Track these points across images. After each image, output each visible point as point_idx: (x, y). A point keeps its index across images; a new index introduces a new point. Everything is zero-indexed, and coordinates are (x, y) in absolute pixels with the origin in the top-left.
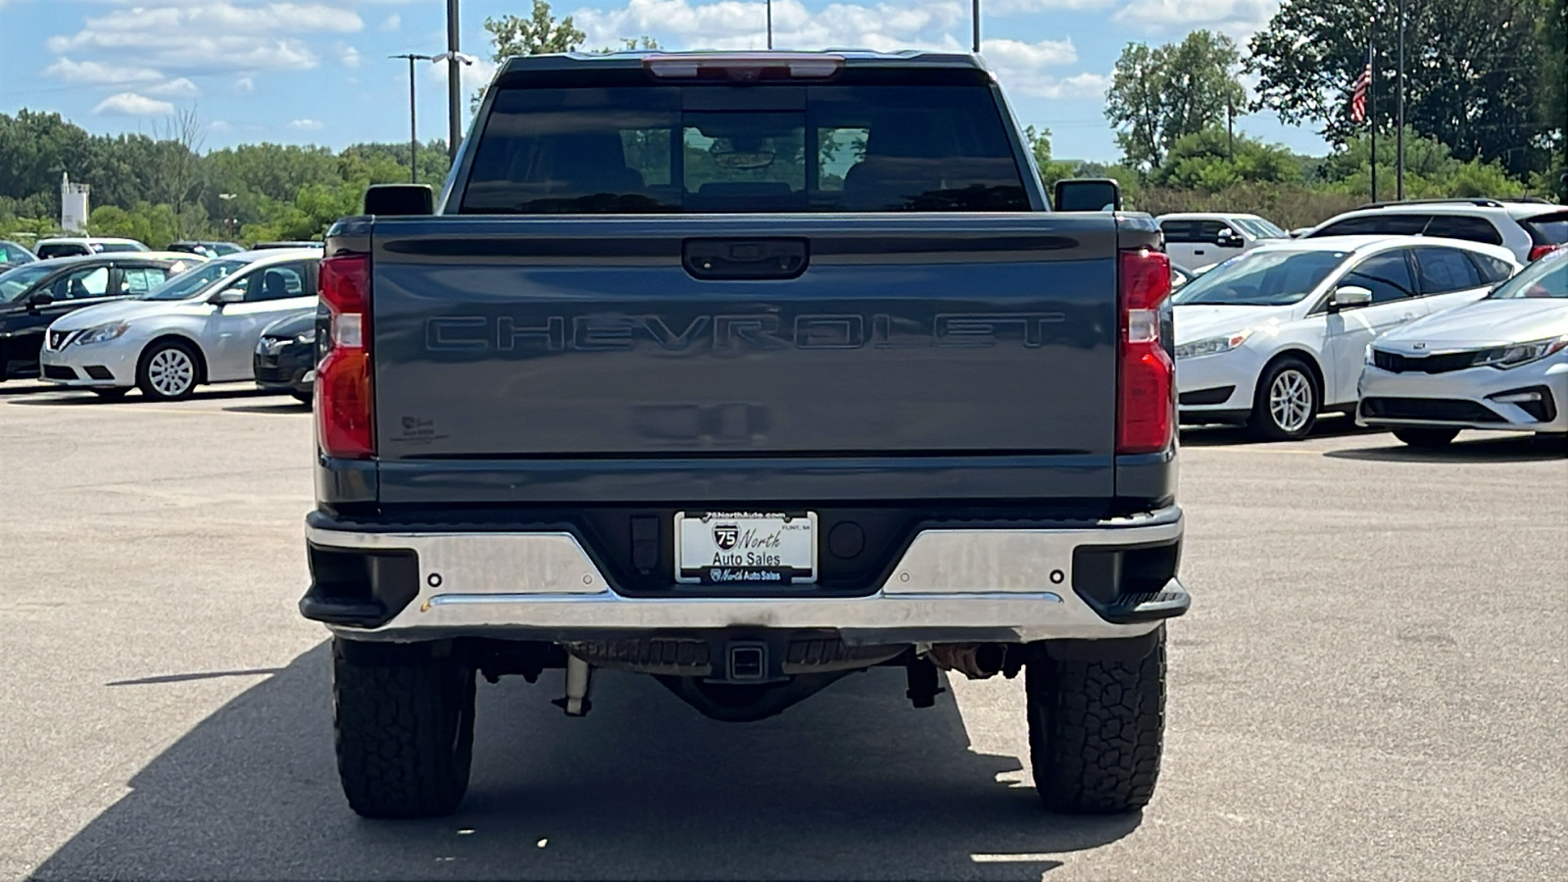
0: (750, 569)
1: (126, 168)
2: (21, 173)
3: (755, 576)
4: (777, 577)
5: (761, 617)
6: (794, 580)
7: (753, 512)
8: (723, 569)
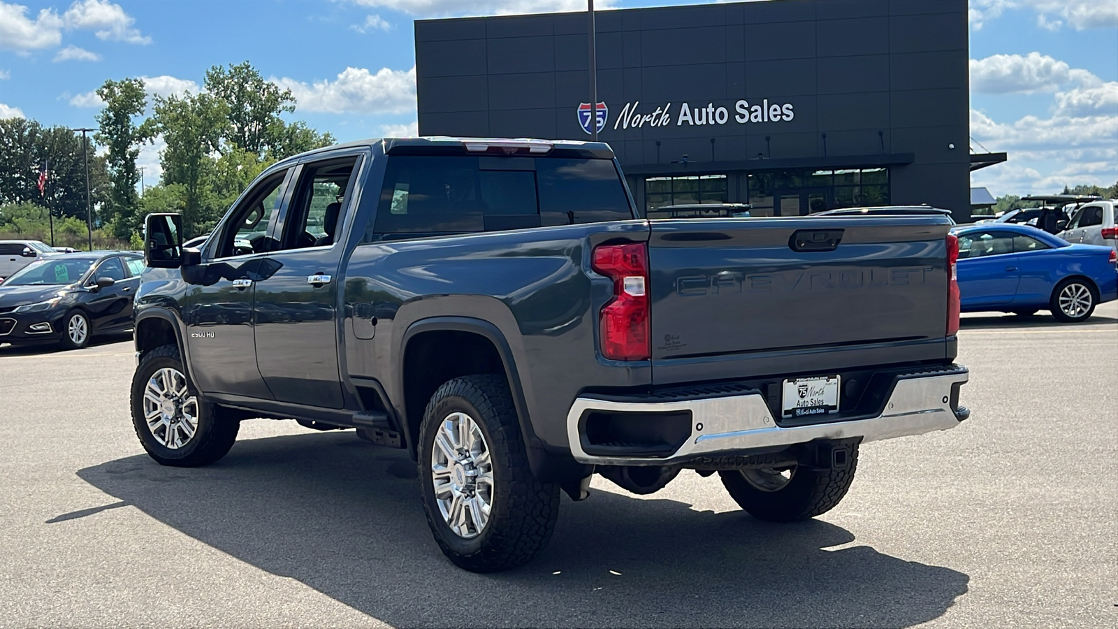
0: (812, 408)
3: (814, 412)
4: (823, 411)
5: (837, 433)
6: (830, 412)
7: (814, 377)
8: (801, 409)
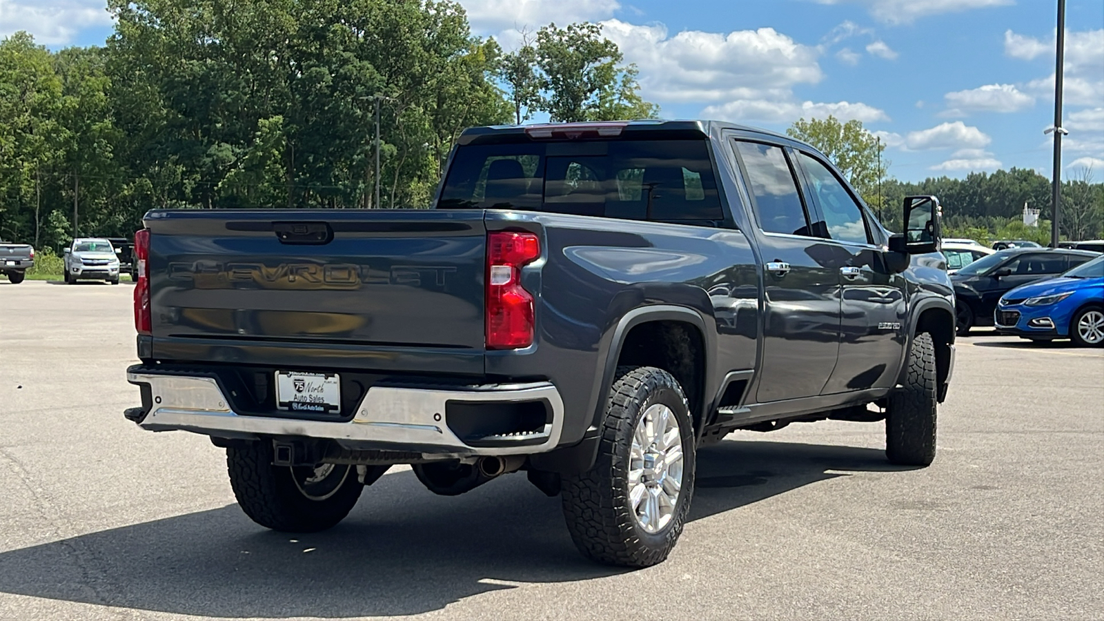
0: (311, 404)
1: (1070, 200)
2: (1010, 203)
3: (312, 408)
4: (322, 409)
5: (297, 430)
6: (330, 411)
7: (309, 373)
8: (298, 403)
